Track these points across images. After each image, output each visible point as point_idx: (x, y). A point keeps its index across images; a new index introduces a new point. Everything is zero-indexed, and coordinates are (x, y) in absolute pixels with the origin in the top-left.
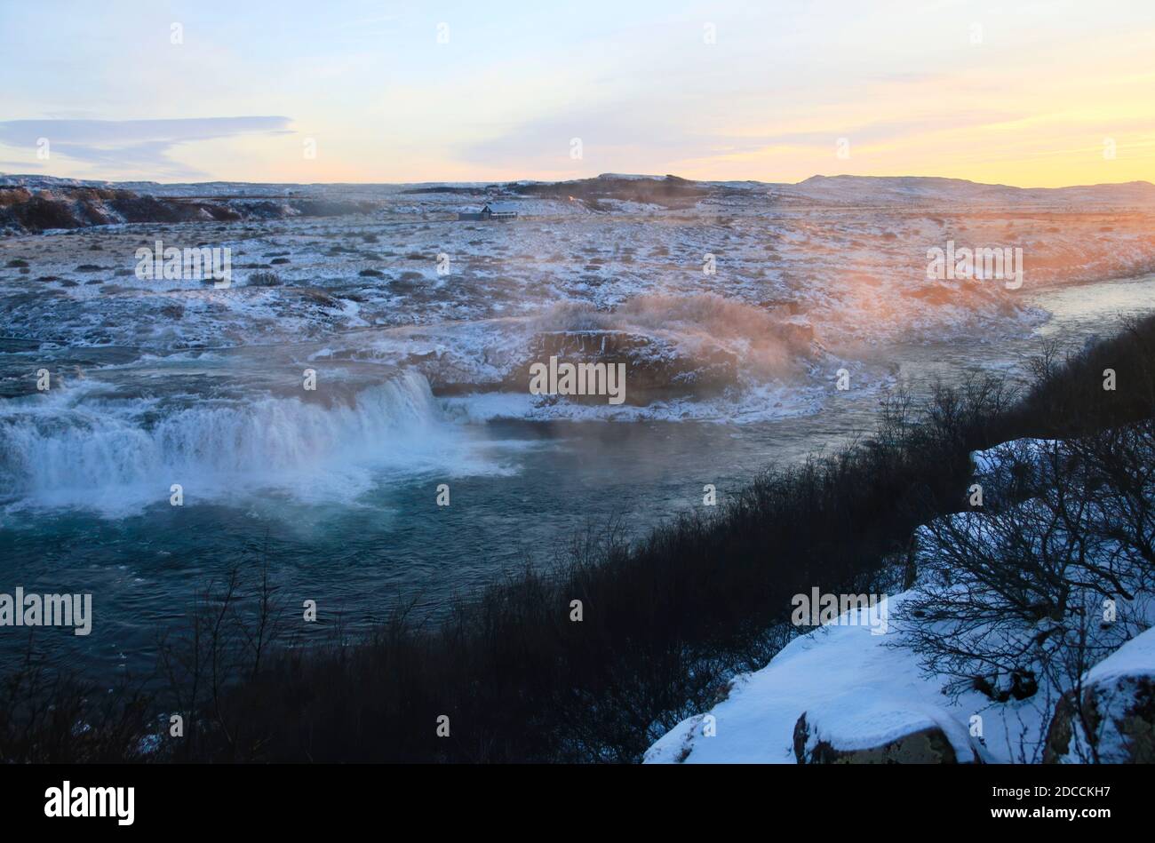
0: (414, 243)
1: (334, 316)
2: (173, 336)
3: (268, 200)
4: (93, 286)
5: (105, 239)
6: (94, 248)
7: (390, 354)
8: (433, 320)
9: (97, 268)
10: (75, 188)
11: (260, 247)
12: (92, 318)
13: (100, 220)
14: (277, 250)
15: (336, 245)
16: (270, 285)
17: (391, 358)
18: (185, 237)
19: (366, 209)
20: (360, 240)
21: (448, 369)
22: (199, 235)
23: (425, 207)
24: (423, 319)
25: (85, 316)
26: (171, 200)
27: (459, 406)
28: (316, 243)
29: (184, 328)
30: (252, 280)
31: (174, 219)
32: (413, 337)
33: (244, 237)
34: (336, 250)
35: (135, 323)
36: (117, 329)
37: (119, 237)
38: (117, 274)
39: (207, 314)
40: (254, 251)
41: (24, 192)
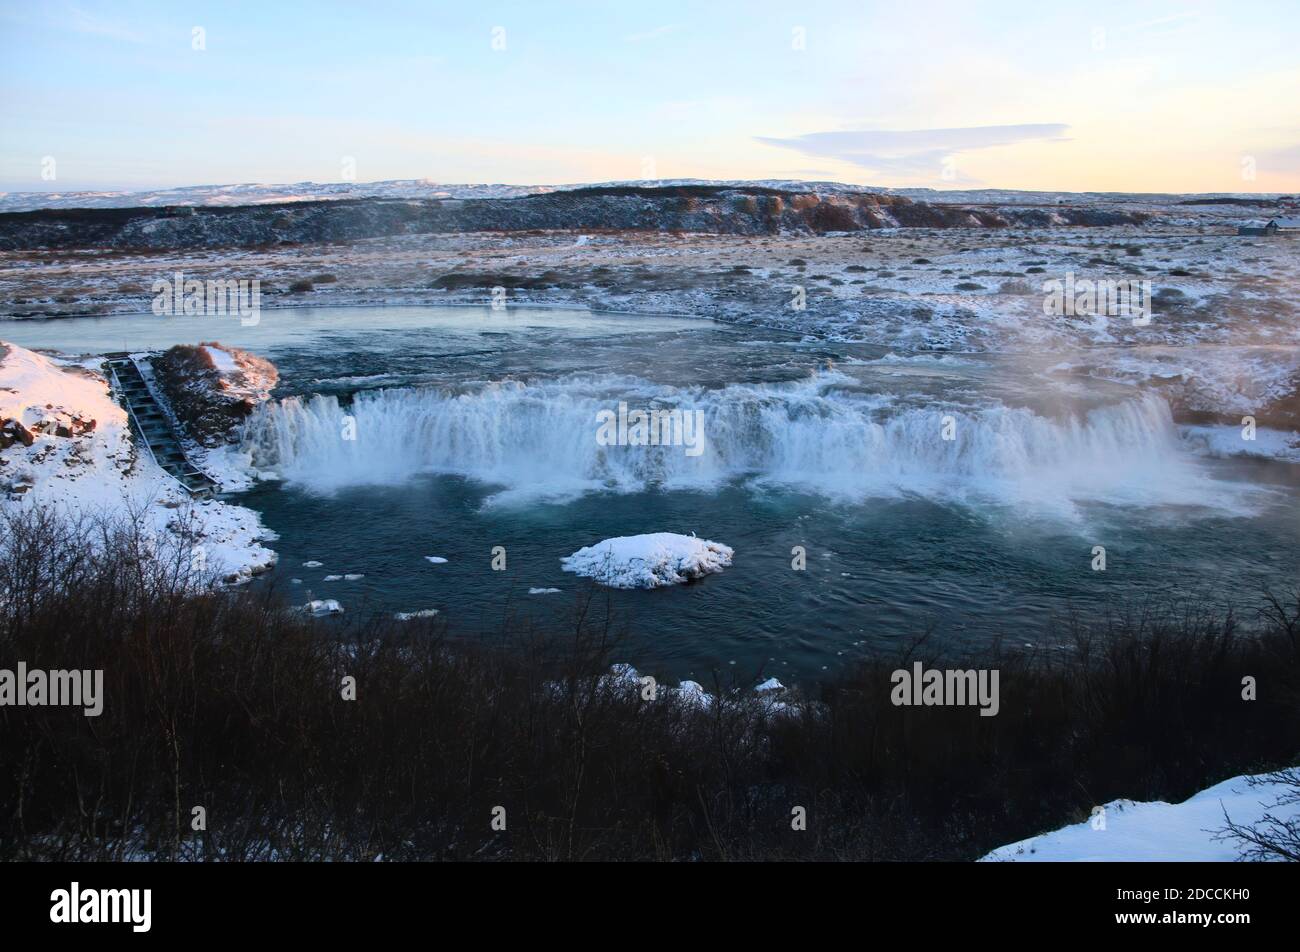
0: (1180, 258)
1: (1082, 330)
2: (918, 337)
3: (1037, 208)
4: (856, 285)
5: (877, 242)
6: (866, 250)
7: (1131, 374)
8: (1187, 342)
9: (863, 270)
10: (857, 194)
11: (1019, 255)
12: (850, 315)
13: (876, 224)
14: (1036, 259)
15: (1096, 257)
16: (1021, 294)
17: (1131, 378)
18: (950, 243)
19: (1138, 220)
20: (1123, 252)
21: (1194, 394)
22: (963, 241)
23: (1203, 219)
24: (1177, 340)
25: (844, 313)
26: (943, 206)
27: (1201, 437)
28: (1076, 253)
29: (930, 331)
30: (1004, 287)
31: (943, 225)
32: (1160, 358)
33: (1006, 245)
34: (1095, 262)
35: (888, 323)
36: (870, 327)
37: (890, 240)
38: (879, 276)
39: (955, 319)
40: (1012, 259)
41: (815, 197)
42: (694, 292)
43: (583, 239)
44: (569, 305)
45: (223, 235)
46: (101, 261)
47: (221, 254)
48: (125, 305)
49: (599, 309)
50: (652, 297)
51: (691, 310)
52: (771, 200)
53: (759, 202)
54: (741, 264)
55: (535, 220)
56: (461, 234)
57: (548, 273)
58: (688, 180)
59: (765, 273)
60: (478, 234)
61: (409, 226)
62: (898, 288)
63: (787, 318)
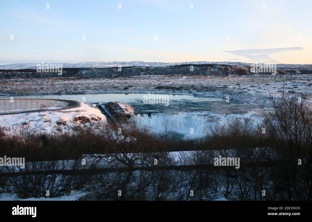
2: (270, 104)
3: (293, 69)
4: (254, 91)
9: (254, 87)
11: (291, 83)
13: (253, 73)
14: (295, 84)
16: (293, 93)
18: (272, 79)
22: (276, 78)
25: (253, 98)
28: (305, 82)
30: (289, 92)
31: (269, 74)
33: (287, 80)
37: (257, 78)
38: (258, 88)
40: (289, 84)
41: (237, 67)
42: (216, 92)
43: (184, 77)
44: (188, 94)
45: (100, 74)
46: (76, 80)
47: (102, 79)
48: (88, 91)
49: (195, 95)
50: (207, 93)
51: (217, 96)
52: (227, 68)
53: (224, 68)
54: (225, 85)
55: (171, 72)
56: (156, 75)
57: (181, 86)
58: (205, 62)
59: (231, 87)
60: (160, 75)
61: (142, 73)
62: (264, 92)
63: (239, 99)
